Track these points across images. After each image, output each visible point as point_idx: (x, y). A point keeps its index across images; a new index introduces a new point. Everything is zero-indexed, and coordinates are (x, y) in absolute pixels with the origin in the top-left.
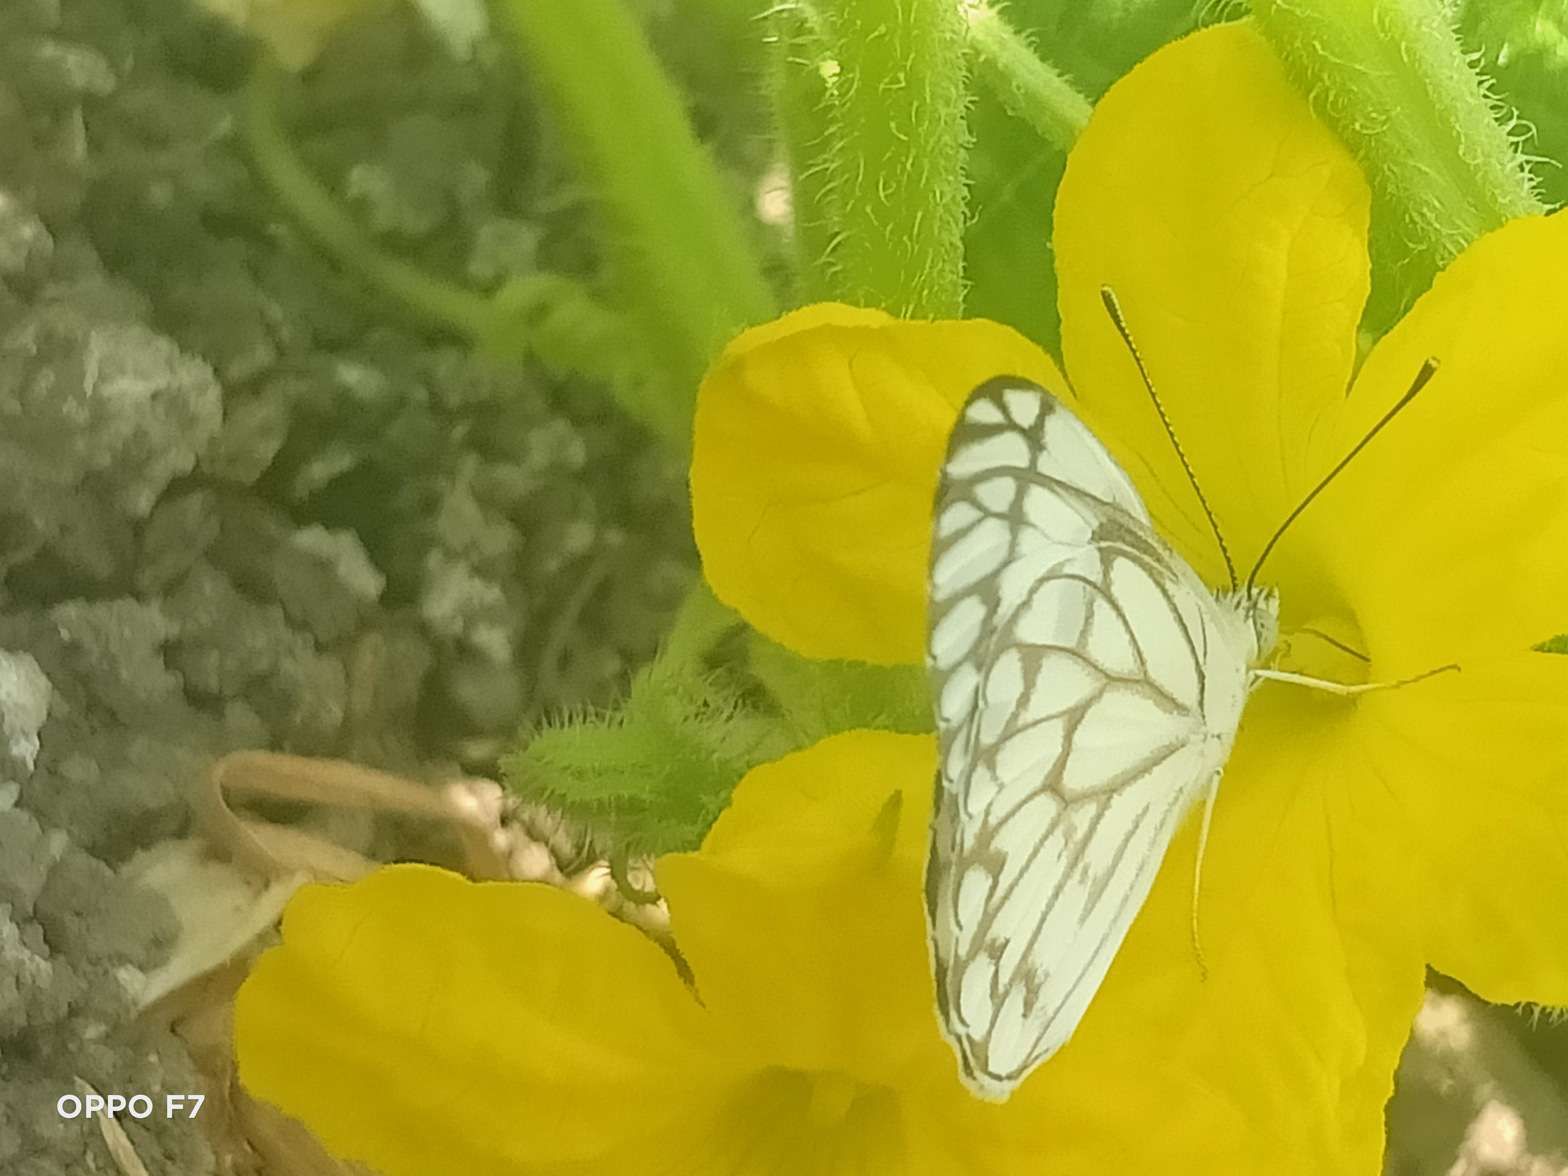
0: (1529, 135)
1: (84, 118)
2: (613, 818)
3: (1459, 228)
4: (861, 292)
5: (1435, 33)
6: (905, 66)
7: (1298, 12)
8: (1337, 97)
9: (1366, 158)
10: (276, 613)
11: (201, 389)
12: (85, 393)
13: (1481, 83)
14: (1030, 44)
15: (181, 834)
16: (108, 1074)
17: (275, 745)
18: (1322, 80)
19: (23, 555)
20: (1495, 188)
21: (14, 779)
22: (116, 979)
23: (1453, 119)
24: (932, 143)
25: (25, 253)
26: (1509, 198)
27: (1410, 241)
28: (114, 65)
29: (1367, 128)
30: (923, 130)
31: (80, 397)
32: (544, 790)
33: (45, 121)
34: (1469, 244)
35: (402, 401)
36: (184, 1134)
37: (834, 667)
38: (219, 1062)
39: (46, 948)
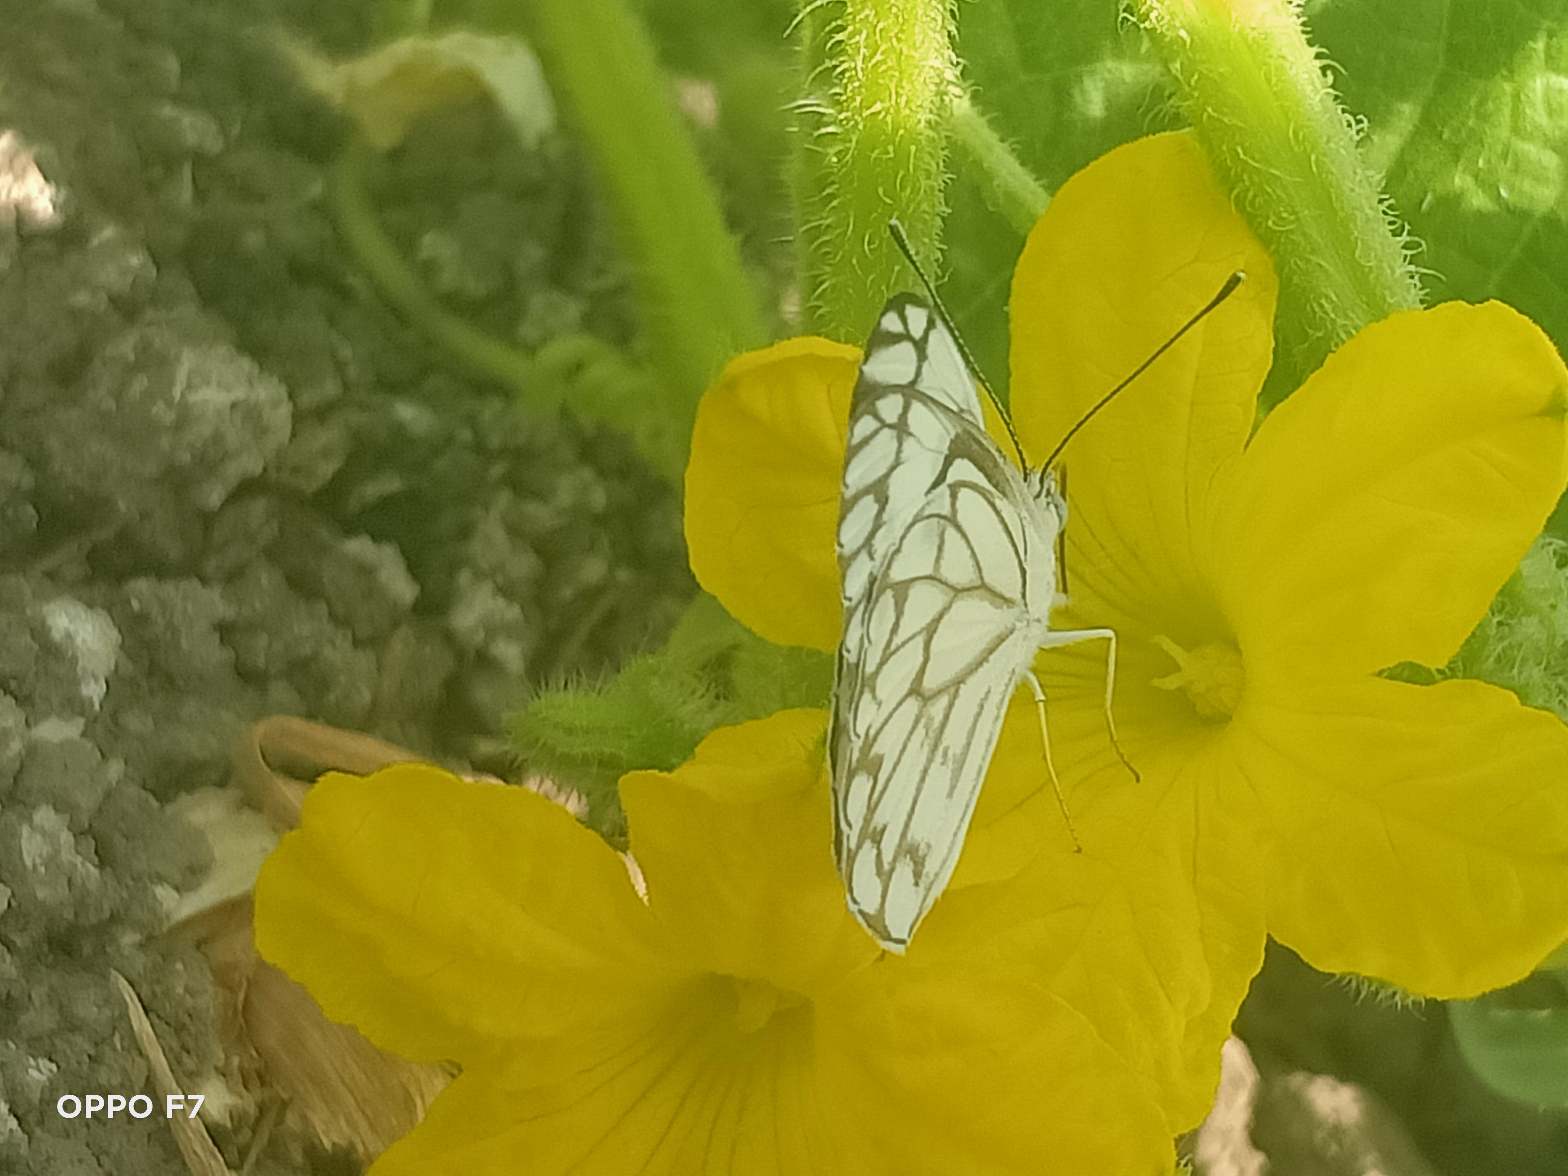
0: (1420, 250)
1: (193, 174)
2: (594, 770)
3: (1352, 320)
4: (842, 331)
5: (1342, 151)
6: (894, 141)
7: (1226, 120)
8: (1255, 196)
9: (1276, 251)
10: (322, 608)
11: (275, 404)
12: (173, 398)
13: (1381, 201)
14: (1013, 150)
15: (222, 784)
16: (139, 974)
17: (311, 716)
18: (1243, 181)
19: (105, 534)
20: (1385, 289)
21: (82, 714)
22: (154, 896)
23: (1351, 225)
24: (912, 208)
25: (130, 279)
26: (1395, 299)
27: (1310, 328)
28: (224, 130)
29: (1278, 225)
30: (905, 196)
31: (169, 403)
32: (537, 740)
33: (157, 172)
34: (1357, 331)
35: (449, 439)
36: (201, 1033)
37: (794, 652)
38: (237, 976)
39: (96, 860)
